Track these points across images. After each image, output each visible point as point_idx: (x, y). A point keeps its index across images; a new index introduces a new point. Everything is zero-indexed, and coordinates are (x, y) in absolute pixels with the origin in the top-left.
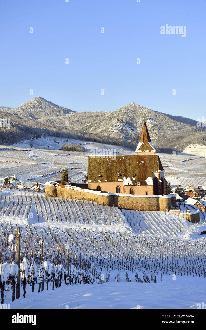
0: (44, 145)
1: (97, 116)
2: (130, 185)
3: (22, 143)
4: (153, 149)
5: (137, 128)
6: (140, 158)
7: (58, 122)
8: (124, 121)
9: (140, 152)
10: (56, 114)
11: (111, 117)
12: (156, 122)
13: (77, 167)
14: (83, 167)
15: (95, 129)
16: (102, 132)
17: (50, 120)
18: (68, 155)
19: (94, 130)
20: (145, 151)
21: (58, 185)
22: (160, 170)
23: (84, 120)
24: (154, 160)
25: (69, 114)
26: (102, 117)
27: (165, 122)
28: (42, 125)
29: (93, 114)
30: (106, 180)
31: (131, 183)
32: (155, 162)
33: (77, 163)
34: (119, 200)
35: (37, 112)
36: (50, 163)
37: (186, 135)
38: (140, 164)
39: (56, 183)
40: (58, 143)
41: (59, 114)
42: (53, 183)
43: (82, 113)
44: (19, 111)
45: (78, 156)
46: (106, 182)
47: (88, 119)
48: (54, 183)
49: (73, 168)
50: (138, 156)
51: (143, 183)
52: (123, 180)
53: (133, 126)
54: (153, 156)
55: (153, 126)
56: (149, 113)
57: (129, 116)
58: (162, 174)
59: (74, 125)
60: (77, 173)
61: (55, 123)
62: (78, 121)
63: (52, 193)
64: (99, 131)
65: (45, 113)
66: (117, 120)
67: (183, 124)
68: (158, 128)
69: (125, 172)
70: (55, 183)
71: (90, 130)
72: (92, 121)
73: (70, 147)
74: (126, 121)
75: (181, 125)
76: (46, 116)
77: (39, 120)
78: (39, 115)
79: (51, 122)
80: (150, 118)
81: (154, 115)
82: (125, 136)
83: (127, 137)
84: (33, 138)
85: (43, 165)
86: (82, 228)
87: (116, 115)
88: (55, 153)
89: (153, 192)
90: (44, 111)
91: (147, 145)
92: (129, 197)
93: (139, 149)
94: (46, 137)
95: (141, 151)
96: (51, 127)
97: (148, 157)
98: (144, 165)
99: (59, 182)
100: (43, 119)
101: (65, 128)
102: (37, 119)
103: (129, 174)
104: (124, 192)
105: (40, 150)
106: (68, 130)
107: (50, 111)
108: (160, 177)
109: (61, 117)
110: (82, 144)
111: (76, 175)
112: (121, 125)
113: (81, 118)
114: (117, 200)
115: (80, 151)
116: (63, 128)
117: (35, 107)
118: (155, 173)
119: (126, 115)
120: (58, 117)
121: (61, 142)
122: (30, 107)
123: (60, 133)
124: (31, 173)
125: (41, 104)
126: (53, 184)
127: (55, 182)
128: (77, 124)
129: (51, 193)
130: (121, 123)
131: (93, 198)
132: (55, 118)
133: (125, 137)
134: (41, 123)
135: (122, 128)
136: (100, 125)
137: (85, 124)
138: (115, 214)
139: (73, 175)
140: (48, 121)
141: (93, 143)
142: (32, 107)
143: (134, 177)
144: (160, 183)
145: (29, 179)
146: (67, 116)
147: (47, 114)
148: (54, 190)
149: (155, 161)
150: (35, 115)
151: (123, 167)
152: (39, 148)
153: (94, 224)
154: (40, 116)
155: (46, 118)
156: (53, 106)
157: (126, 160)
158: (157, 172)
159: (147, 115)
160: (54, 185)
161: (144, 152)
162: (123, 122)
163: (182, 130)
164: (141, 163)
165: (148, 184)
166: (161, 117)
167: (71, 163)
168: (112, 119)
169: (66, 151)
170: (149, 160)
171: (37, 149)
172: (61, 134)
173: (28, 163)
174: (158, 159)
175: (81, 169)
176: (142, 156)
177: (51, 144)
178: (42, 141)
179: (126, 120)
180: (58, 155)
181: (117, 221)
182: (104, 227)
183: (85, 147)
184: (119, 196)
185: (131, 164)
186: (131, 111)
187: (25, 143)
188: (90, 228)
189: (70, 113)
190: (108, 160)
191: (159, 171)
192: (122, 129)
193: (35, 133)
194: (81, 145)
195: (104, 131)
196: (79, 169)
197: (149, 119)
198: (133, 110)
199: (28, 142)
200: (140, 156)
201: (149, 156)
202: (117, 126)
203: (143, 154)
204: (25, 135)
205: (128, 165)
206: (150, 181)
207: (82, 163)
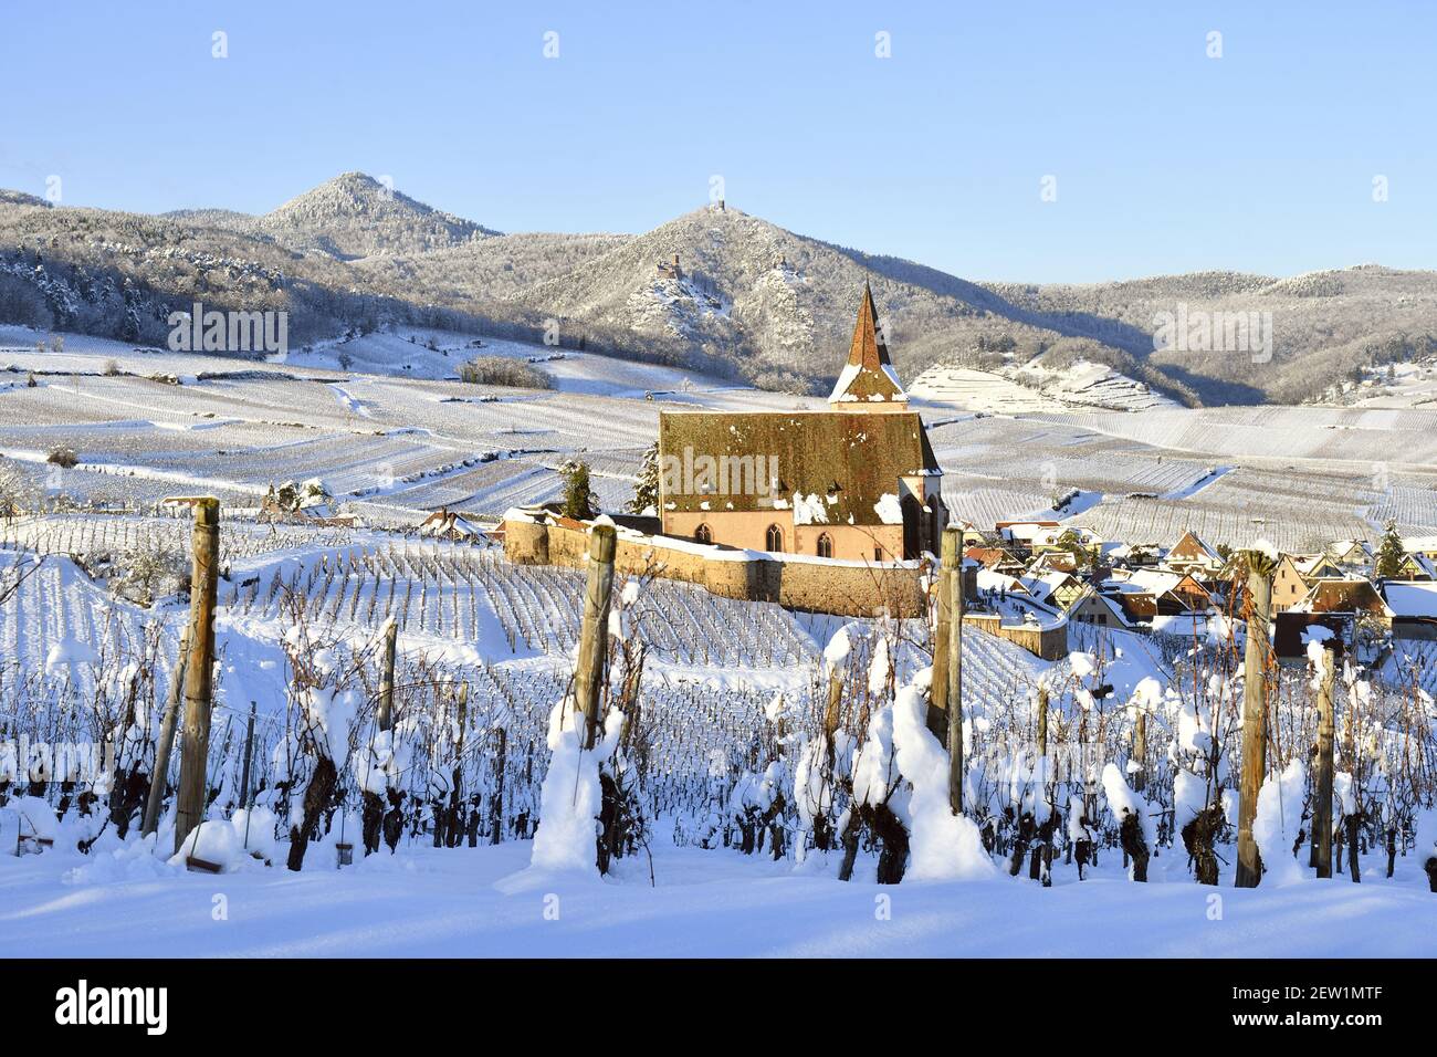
0: (393, 362)
1: (582, 251)
2: (821, 524)
3: (309, 350)
4: (897, 392)
5: (733, 299)
6: (851, 423)
7: (432, 272)
8: (684, 270)
9: (852, 402)
10: (420, 240)
11: (633, 256)
12: (804, 279)
13: (531, 449)
14: (554, 448)
15: (573, 301)
16: (599, 312)
17: (400, 264)
18: (491, 400)
19: (569, 305)
20: (871, 398)
21: (554, 518)
22: (925, 468)
23: (532, 265)
24: (902, 431)
25: (470, 240)
26: (599, 257)
27: (841, 277)
28: (374, 284)
29: (567, 244)
30: (730, 505)
31: (822, 516)
32: (909, 438)
33: (526, 430)
34: (783, 577)
35: (350, 230)
36: (428, 430)
37: (916, 329)
38: (853, 444)
39: (546, 514)
40: (445, 354)
41: (432, 240)
42: (534, 513)
43: (521, 239)
44: (281, 226)
45: (528, 407)
46: (730, 510)
47: (547, 262)
48: (537, 513)
49: (514, 452)
50: (846, 415)
51: (868, 518)
52: (791, 506)
53: (718, 292)
54: (898, 415)
55: (793, 292)
56: (777, 242)
57: (704, 255)
58: (932, 482)
59: (493, 282)
60: (534, 469)
61: (419, 273)
62: (508, 268)
63: (533, 550)
64: (588, 308)
65: (380, 235)
66: (660, 267)
67: (906, 289)
68: (814, 302)
69: (798, 476)
70: (543, 512)
71: (555, 305)
72: (562, 268)
73: (491, 369)
74: (694, 271)
75: (900, 292)
76: (380, 245)
77: (359, 261)
78: (356, 243)
79: (404, 269)
80: (784, 263)
81: (797, 250)
82: (688, 328)
83: (697, 334)
84: (348, 335)
85: (404, 438)
86: (674, 678)
87: (655, 247)
88: (441, 391)
89: (900, 548)
90: (375, 228)
91: (876, 376)
92: (819, 567)
93: (848, 390)
94: (399, 328)
95: (855, 398)
96: (409, 290)
97: (882, 419)
98: (869, 449)
99: (554, 507)
100: (373, 258)
101: (465, 296)
102: (351, 258)
103: (812, 481)
104: (798, 548)
105: (383, 378)
106: (476, 303)
107: (397, 228)
108: (925, 495)
109: (439, 252)
110: (537, 359)
111: (529, 477)
112: (672, 287)
113: (519, 257)
114: (778, 579)
115: (530, 385)
116: (456, 295)
117: (342, 212)
118: (906, 480)
119: (692, 250)
120: (430, 253)
121: (457, 351)
122: (319, 213)
123: (449, 313)
124: (359, 469)
125: (362, 202)
126: (535, 516)
127: (543, 508)
128: (505, 282)
129: (527, 549)
130: (674, 281)
131: (688, 571)
132: (415, 255)
133: (688, 335)
134: (374, 275)
135: (677, 298)
136: (592, 287)
137: (533, 280)
138: (780, 630)
139: (520, 479)
140: (391, 268)
141: (577, 354)
142: (330, 211)
143: (831, 492)
144: (927, 516)
145: (357, 490)
146: (464, 249)
147: (388, 239)
148: (538, 537)
149: (906, 434)
150: (339, 242)
151: (791, 458)
152: (376, 374)
153: (710, 664)
154: (359, 246)
155: (384, 255)
156: (410, 211)
157: (800, 432)
158: (916, 475)
159: (772, 249)
160: (541, 518)
161: (867, 401)
162: (681, 276)
163: (902, 309)
164: (856, 441)
165: (885, 521)
166: (824, 259)
167: (504, 430)
168: (640, 264)
169: (480, 386)
170: (884, 430)
171: (370, 376)
172: (453, 320)
173: (345, 430)
174: (918, 429)
175: (548, 456)
176: (860, 416)
177: (416, 358)
178: (383, 345)
179: (693, 268)
180: (453, 400)
181: (791, 656)
182: (751, 675)
183: (551, 372)
184: (783, 564)
185: (820, 444)
186: (710, 235)
187: (322, 353)
188: (701, 679)
189: (473, 236)
190: (737, 429)
191: (922, 472)
192: (677, 301)
193: (354, 315)
194: (531, 361)
195: (607, 308)
196: (540, 456)
197: (779, 266)
198: (718, 230)
199: (332, 348)
200: (851, 416)
201: (885, 416)
202: (659, 289)
203: (862, 409)
204: (320, 323)
205: (809, 448)
206: (889, 508)
207: (545, 433)
